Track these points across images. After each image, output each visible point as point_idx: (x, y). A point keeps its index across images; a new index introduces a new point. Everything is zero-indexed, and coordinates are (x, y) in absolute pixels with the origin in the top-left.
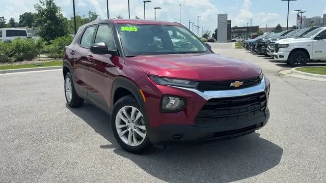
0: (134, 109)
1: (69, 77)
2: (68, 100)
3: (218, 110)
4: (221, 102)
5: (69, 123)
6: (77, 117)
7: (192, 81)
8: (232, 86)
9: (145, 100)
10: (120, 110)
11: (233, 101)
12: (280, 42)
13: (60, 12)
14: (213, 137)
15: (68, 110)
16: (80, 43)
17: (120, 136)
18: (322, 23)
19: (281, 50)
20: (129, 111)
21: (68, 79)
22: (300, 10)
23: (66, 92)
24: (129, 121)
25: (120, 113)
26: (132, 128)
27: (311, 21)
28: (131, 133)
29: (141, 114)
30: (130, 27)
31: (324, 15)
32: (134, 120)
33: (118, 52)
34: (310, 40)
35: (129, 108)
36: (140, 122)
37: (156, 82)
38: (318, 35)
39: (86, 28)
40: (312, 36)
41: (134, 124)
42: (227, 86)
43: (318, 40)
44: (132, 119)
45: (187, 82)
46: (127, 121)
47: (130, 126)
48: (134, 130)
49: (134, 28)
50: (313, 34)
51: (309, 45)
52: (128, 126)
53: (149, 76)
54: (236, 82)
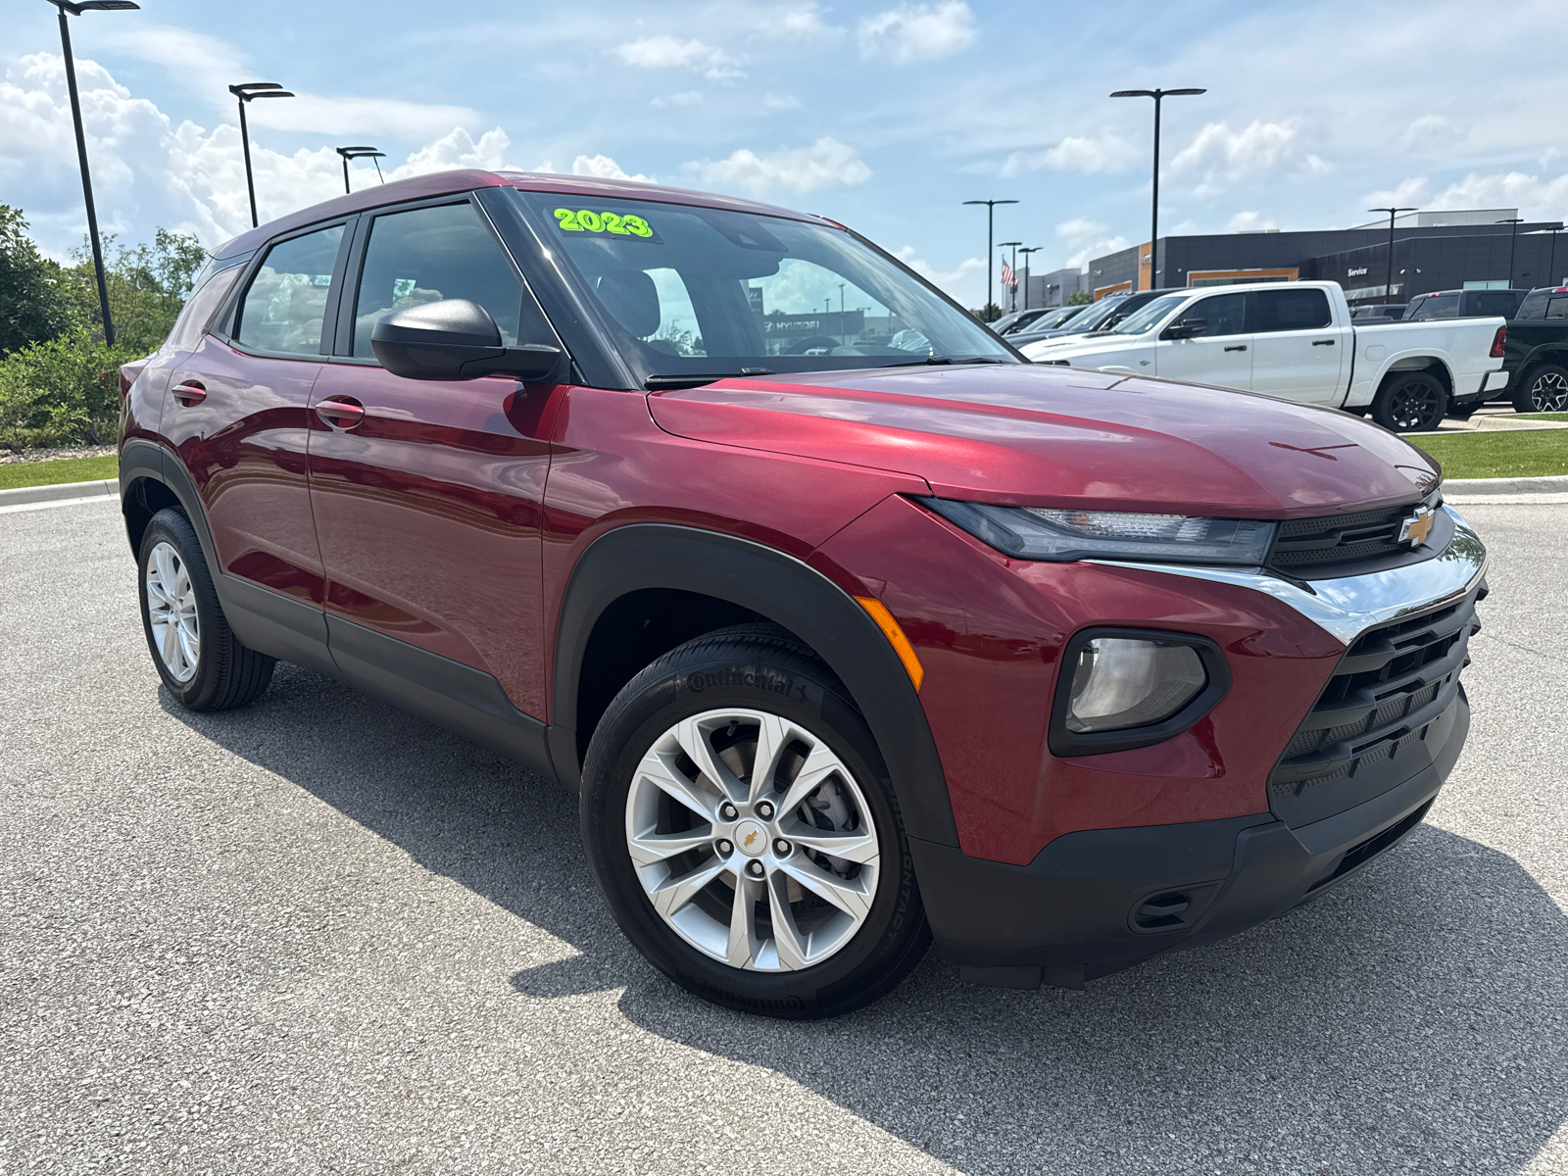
0: (774, 731)
1: (175, 540)
2: (173, 668)
5: (222, 819)
6: (254, 771)
7: (1219, 520)
8: (1403, 542)
9: (916, 671)
10: (662, 741)
13: (22, 231)
15: (182, 734)
16: (236, 336)
17: (661, 909)
18: (1086, 292)
20: (733, 741)
21: (162, 554)
22: (1020, 244)
23: (155, 624)
24: (730, 811)
25: (660, 761)
26: (760, 854)
27: (1049, 286)
28: (750, 887)
29: (836, 760)
30: (605, 215)
31: (1091, 263)
32: (772, 797)
33: (573, 359)
34: (1147, 341)
35: (734, 721)
36: (813, 810)
37: (991, 536)
38: (1174, 323)
39: (271, 248)
40: (1150, 325)
41: (772, 830)
42: (1386, 541)
43: (1175, 341)
44: (759, 796)
45: (1189, 529)
46: (717, 811)
47: (740, 839)
48: (772, 863)
49: (627, 218)
50: (1155, 321)
51: (1144, 363)
52: (720, 841)
53: (928, 501)
54: (1419, 511)
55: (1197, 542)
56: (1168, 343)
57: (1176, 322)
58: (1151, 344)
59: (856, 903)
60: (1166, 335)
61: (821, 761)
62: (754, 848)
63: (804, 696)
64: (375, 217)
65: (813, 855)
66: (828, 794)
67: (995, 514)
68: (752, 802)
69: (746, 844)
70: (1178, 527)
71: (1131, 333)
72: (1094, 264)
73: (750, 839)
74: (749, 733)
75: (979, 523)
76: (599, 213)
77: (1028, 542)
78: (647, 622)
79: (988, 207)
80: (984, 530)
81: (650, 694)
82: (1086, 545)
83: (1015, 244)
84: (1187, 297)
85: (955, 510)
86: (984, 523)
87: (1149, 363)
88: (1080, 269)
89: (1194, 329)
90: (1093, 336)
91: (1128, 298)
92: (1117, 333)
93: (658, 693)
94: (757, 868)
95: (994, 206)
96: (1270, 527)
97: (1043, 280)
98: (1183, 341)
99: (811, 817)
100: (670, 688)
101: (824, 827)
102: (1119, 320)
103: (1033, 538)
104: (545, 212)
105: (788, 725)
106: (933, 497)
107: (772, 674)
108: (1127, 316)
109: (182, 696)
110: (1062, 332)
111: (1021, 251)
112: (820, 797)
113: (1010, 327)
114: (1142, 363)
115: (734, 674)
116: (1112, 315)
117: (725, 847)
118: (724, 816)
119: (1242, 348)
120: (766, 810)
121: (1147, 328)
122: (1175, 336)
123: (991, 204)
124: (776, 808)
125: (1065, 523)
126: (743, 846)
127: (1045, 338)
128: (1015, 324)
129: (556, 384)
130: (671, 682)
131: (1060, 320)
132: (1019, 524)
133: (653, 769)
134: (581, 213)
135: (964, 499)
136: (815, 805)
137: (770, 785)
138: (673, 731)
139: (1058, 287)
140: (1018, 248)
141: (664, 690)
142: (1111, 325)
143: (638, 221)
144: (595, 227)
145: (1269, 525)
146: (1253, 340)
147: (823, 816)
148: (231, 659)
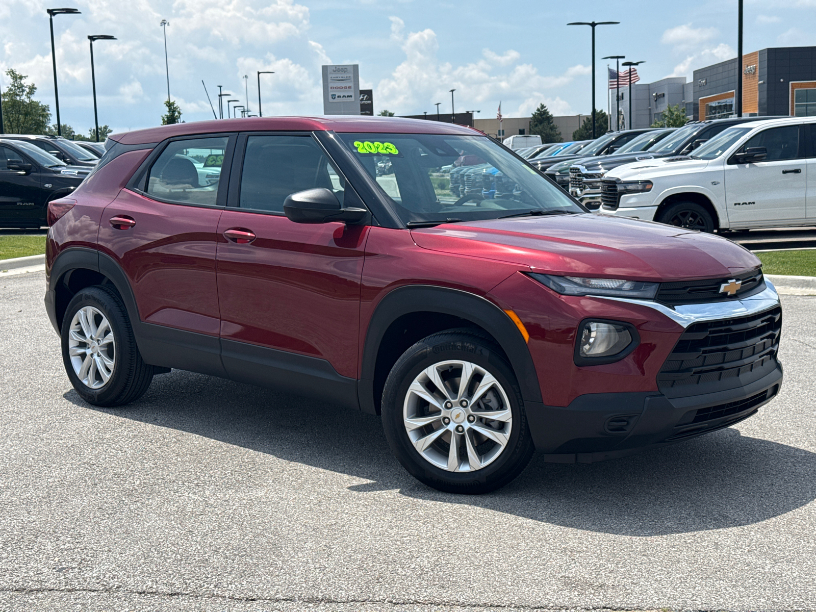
0: (468, 368)
2: (87, 381)
3: (704, 352)
4: (711, 332)
7: (639, 282)
8: (722, 293)
9: (526, 337)
10: (420, 376)
11: (734, 328)
12: (622, 173)
14: (696, 420)
16: (146, 189)
17: (418, 449)
19: (628, 200)
20: (451, 375)
22: (623, 57)
23: (73, 356)
24: (449, 405)
25: (419, 384)
26: (461, 422)
27: (654, 94)
28: (458, 438)
29: (495, 379)
30: (376, 143)
31: (695, 73)
32: (467, 398)
33: (373, 214)
34: (717, 165)
35: (451, 366)
36: (484, 404)
37: (554, 288)
38: (739, 150)
39: (169, 143)
40: (720, 152)
41: (467, 411)
42: (714, 293)
43: (739, 165)
44: (462, 397)
45: (627, 285)
46: (443, 405)
47: (454, 417)
48: (467, 425)
49: (386, 144)
50: (724, 148)
51: (714, 183)
52: (444, 418)
53: (530, 274)
54: (730, 281)
55: (630, 290)
56: (735, 166)
57: (741, 149)
58: (721, 168)
59: (502, 439)
60: (733, 160)
61: (489, 380)
62: (458, 420)
63: (482, 353)
64: (249, 136)
65: (484, 421)
66: (490, 396)
67: (556, 279)
68: (459, 399)
69: (456, 418)
70: (623, 284)
71: (704, 158)
72: (697, 74)
73: (458, 416)
74: (458, 371)
75: (549, 282)
76: (373, 142)
77: (567, 289)
78: (406, 331)
79: (590, 28)
80: (551, 285)
81: (415, 355)
82: (588, 290)
83: (618, 57)
84: (751, 129)
85: (540, 277)
86: (551, 282)
87: (718, 183)
88: (685, 78)
89: (756, 155)
90: (673, 160)
91: (706, 126)
92: (693, 158)
93: (420, 355)
94: (460, 429)
95: (596, 27)
96: (659, 284)
97: (649, 87)
98: (747, 165)
99: (482, 405)
100: (425, 352)
101: (488, 408)
102: (698, 145)
103: (569, 288)
104: (350, 144)
105: (474, 366)
106: (532, 272)
107: (468, 345)
108: (704, 142)
109: (96, 397)
110: (650, 155)
111: (624, 64)
112: (487, 398)
113: (608, 146)
114: (713, 183)
115: (452, 346)
116: (694, 138)
117: (447, 420)
118: (447, 407)
119: (797, 171)
120: (464, 404)
121: (717, 154)
122: (740, 161)
123: (593, 25)
124: (469, 402)
125: (581, 283)
126: (454, 419)
127: (634, 160)
128: (613, 143)
129: (365, 225)
130: (425, 350)
131: (652, 140)
132: (564, 283)
133: (416, 388)
134: (366, 143)
135: (545, 274)
136: (485, 401)
137: (466, 394)
138: (425, 371)
139: (664, 95)
140: (621, 61)
141: (422, 354)
142: (691, 149)
143: (391, 146)
144: (373, 151)
145: (656, 284)
146: (806, 165)
147: (488, 405)
148: (134, 373)
